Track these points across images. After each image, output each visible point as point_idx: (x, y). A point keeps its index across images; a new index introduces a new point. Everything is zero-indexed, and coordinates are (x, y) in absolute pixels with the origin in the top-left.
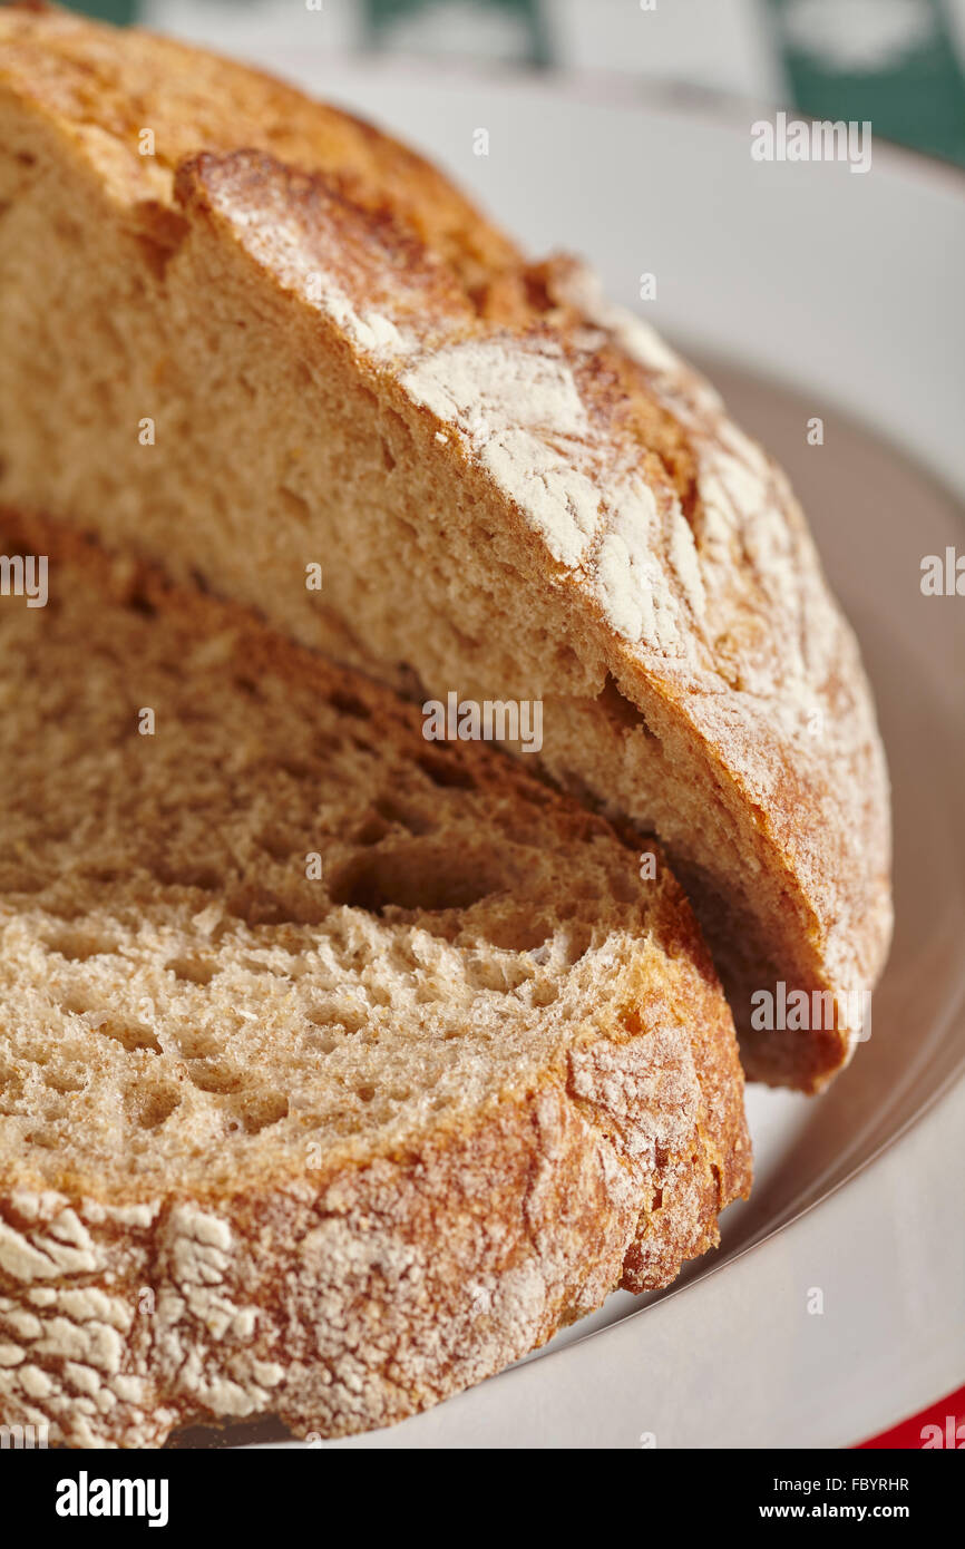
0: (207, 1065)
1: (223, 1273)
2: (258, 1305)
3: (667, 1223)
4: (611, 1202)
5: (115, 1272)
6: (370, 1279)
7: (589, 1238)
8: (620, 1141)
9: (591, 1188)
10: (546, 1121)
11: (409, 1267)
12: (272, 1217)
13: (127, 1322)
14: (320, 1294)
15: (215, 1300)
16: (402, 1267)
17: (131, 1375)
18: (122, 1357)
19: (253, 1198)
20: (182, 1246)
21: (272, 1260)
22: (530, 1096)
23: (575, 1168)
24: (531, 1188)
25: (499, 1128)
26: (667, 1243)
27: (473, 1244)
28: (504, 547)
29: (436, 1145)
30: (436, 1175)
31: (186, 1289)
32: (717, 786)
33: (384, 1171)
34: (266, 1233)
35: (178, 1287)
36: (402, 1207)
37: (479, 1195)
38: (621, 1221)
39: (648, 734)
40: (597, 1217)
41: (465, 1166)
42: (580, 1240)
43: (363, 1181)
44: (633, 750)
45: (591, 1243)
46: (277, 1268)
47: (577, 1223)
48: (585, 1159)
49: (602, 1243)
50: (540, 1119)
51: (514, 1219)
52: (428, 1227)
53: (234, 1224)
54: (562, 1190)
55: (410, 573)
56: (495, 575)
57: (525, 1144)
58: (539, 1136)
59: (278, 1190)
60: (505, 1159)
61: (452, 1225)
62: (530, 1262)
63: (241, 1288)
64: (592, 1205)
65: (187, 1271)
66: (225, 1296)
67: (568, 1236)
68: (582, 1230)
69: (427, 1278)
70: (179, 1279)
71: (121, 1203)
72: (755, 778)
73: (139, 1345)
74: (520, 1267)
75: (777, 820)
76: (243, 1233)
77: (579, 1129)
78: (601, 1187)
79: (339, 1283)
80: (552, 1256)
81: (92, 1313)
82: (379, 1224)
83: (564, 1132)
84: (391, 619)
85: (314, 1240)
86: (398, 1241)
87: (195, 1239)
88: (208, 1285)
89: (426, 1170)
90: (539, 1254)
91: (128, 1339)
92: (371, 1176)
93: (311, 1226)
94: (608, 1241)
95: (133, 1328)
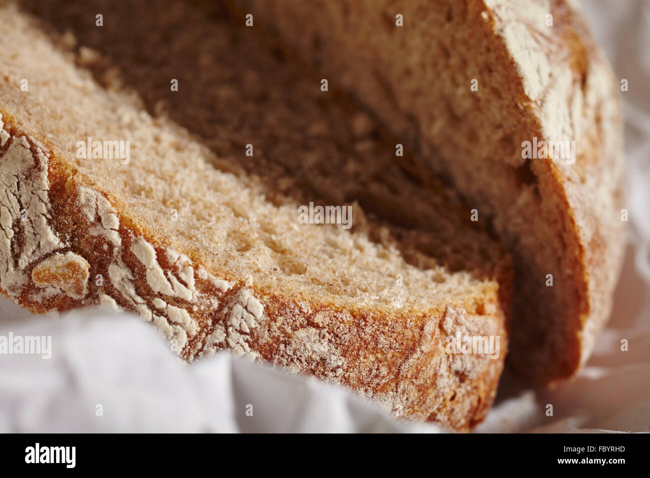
0: (271, 238)
1: (251, 329)
2: (261, 353)
3: (452, 410)
4: (436, 385)
5: (199, 307)
6: (318, 364)
7: (420, 396)
8: (451, 359)
9: (431, 373)
10: (427, 330)
11: (338, 367)
12: (286, 314)
13: (194, 333)
14: (292, 360)
15: (241, 341)
16: (335, 365)
17: (184, 359)
18: (184, 349)
19: (281, 300)
20: (238, 309)
21: (278, 333)
22: (424, 316)
23: (429, 360)
24: (407, 358)
25: (406, 323)
26: (449, 419)
27: (370, 371)
28: (497, 79)
29: (375, 316)
30: (368, 330)
31: (230, 329)
32: (564, 228)
33: (346, 317)
34: (280, 319)
35: (227, 328)
36: (347, 337)
37: (383, 350)
38: (436, 397)
39: (536, 192)
40: (428, 388)
41: (383, 333)
42: (416, 395)
43: (335, 317)
44: (525, 197)
45: (420, 399)
46: (278, 339)
47: (418, 386)
48: (435, 358)
49: (424, 402)
50: (425, 329)
51: (393, 369)
52: (355, 353)
53: (267, 308)
54: (419, 367)
55: (438, 75)
56: (487, 90)
57: (414, 336)
58: (421, 336)
59: (294, 302)
60: (402, 339)
61: (365, 358)
62: (391, 393)
63: (257, 341)
64: (428, 382)
65: (235, 322)
66: (247, 341)
67: (412, 390)
68: (419, 391)
69: (344, 377)
70: (229, 323)
71: (217, 275)
72: (585, 232)
73: (195, 347)
74: (386, 393)
75: (588, 254)
76: (269, 315)
77: (437, 343)
78: (435, 375)
79: (303, 359)
80: (401, 396)
81: (180, 321)
82: (333, 340)
83: (431, 340)
84: (417, 93)
85: (301, 333)
86: (338, 352)
87: (246, 308)
88: (242, 332)
89: (365, 325)
90: (397, 392)
91: (190, 342)
92: (340, 316)
93: (302, 326)
94: (427, 403)
95: (196, 337)
